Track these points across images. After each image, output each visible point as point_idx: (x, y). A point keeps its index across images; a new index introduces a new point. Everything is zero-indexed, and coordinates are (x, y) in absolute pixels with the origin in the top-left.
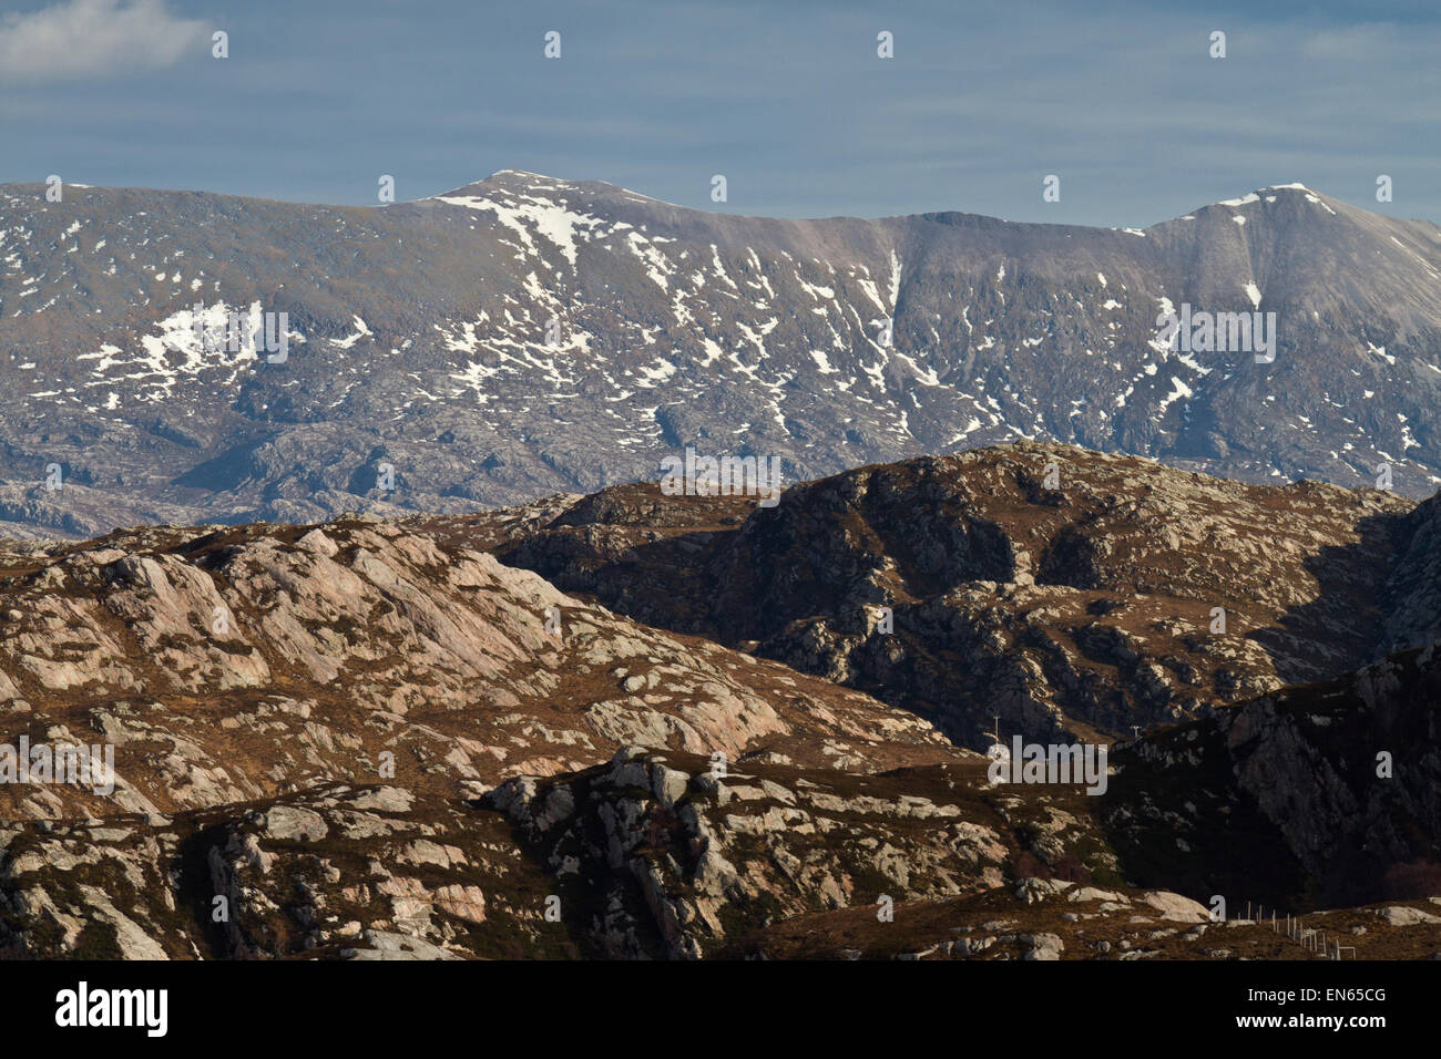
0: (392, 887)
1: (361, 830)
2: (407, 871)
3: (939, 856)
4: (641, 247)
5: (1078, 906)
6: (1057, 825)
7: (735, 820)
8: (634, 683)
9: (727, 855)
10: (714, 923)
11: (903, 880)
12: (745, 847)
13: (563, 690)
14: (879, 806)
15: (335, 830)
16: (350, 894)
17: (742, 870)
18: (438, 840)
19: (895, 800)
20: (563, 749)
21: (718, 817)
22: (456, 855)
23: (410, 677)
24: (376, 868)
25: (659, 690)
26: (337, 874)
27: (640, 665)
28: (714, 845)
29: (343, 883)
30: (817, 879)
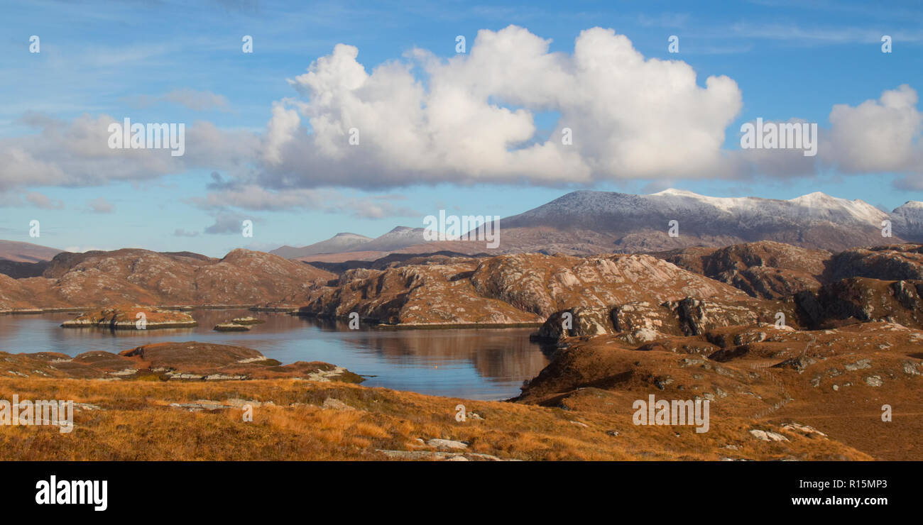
0: (646, 320)
1: (641, 309)
2: (648, 317)
3: (745, 317)
5: (769, 328)
6: (767, 312)
7: (707, 310)
8: (690, 284)
9: (706, 316)
10: (704, 328)
11: (738, 321)
12: (709, 315)
13: (677, 285)
14: (735, 308)
15: (636, 309)
16: (638, 321)
17: (709, 319)
18: (654, 312)
19: (737, 307)
20: (677, 295)
21: (704, 309)
22: (657, 314)
23: (650, 282)
24: (643, 316)
25: (695, 285)
26: (636, 317)
27: (691, 280)
28: (704, 314)
29: (637, 319)
30: (722, 321)
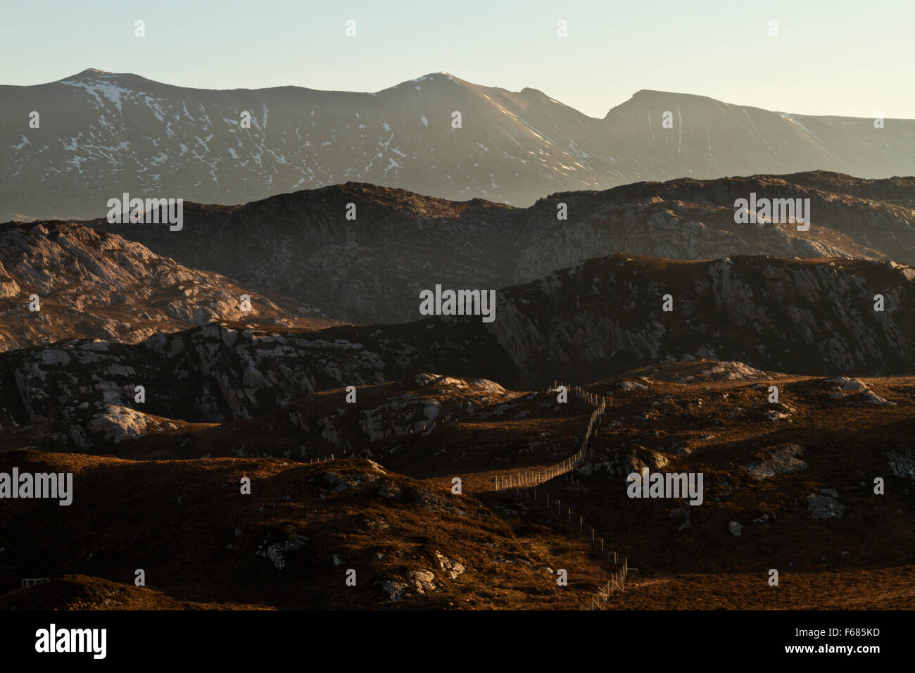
0: (102, 385)
1: (85, 360)
2: (109, 378)
3: (354, 366)
4: (151, 103)
5: (447, 387)
6: (407, 351)
7: (261, 352)
8: (188, 293)
9: (258, 368)
10: (252, 399)
11: (339, 378)
12: (265, 365)
13: (154, 296)
14: (325, 344)
15: (74, 360)
16: (83, 389)
17: (265, 375)
18: (122, 363)
19: (333, 341)
20: (156, 323)
21: (252, 350)
22: (131, 370)
23: (85, 292)
24: (95, 377)
25: (198, 296)
26: (76, 380)
27: (189, 284)
28: (251, 363)
29: (79, 384)
30: (300, 378)
